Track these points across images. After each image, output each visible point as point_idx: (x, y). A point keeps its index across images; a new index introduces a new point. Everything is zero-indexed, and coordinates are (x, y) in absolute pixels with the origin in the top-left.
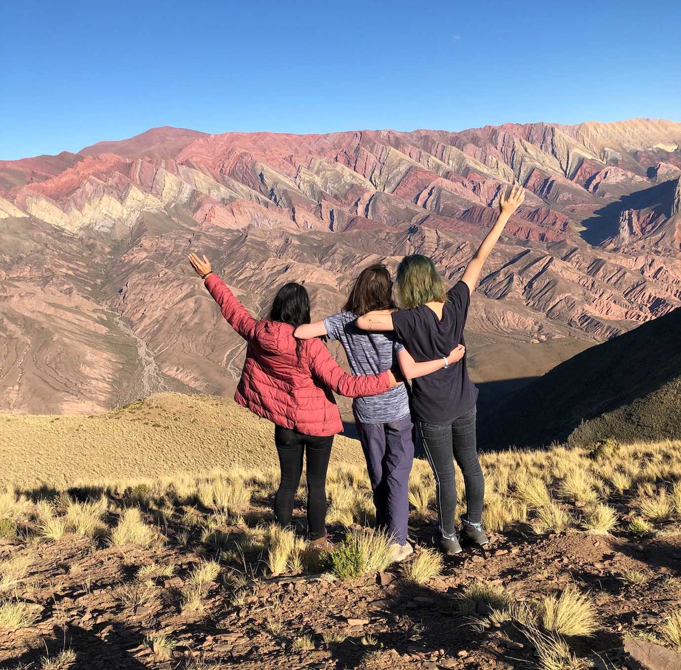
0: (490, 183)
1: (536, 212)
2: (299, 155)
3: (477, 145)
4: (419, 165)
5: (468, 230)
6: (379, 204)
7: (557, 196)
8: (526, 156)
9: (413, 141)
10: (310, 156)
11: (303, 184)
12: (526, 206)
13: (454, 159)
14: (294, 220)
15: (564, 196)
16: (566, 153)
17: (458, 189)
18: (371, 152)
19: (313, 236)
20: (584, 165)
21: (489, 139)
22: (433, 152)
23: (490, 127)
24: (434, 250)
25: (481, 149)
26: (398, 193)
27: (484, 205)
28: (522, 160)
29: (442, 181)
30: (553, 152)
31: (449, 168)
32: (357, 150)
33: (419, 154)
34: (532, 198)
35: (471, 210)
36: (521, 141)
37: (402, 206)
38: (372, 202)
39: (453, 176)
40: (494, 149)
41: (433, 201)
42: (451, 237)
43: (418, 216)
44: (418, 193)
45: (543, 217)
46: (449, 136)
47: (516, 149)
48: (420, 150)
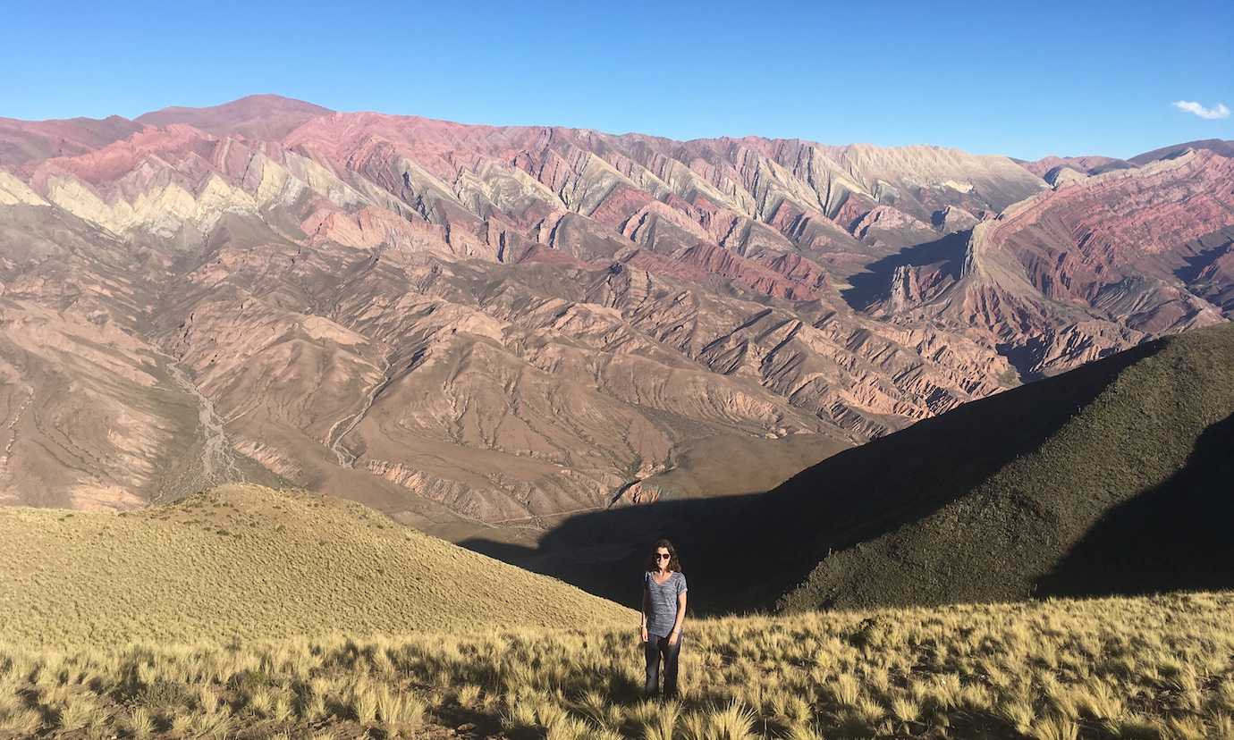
0: (723, 213)
1: (783, 258)
2: (463, 152)
3: (709, 161)
5: (691, 275)
6: (569, 229)
7: (812, 238)
8: (773, 182)
10: (477, 156)
11: (465, 192)
12: (770, 249)
14: (448, 241)
15: (822, 240)
16: (826, 182)
18: (564, 157)
19: (472, 267)
20: (850, 201)
21: (726, 154)
22: (649, 165)
23: (728, 139)
24: (641, 299)
25: (714, 167)
26: (598, 216)
27: (714, 243)
28: (768, 187)
29: (658, 207)
30: (810, 180)
31: (670, 189)
32: (544, 153)
33: (629, 167)
34: (780, 239)
35: (695, 249)
36: (767, 161)
37: (602, 236)
38: (560, 225)
39: (674, 200)
41: (645, 231)
42: (667, 284)
43: (624, 249)
44: (624, 218)
45: (792, 266)
46: (672, 145)
47: (760, 171)
48: (631, 160)
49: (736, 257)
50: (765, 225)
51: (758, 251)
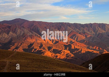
0: (89, 36)
1: (99, 43)
4: (74, 31)
8: (98, 30)
9: (73, 25)
13: (82, 30)
14: (45, 41)
16: (108, 30)
17: (82, 37)
18: (64, 27)
19: (48, 45)
22: (77, 28)
25: (88, 28)
29: (79, 35)
30: (105, 30)
33: (74, 28)
34: (99, 40)
36: (97, 27)
40: (91, 28)
41: (76, 39)
44: (73, 37)
46: (81, 25)
50: (97, 37)
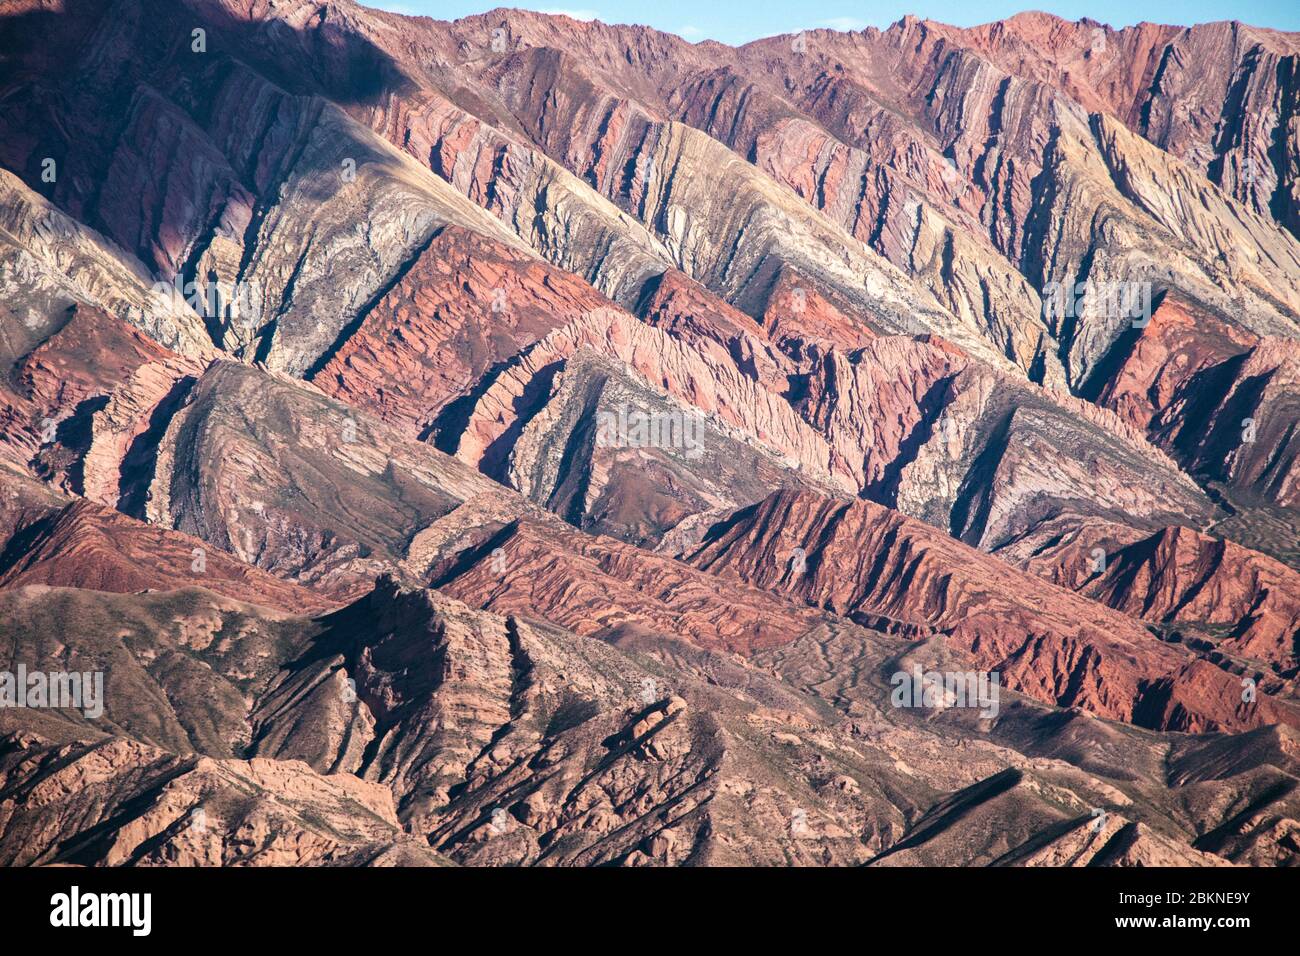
0: (894, 358)
3: (839, 129)
4: (490, 222)
5: (732, 629)
6: (221, 433)
9: (460, 77)
12: (1094, 511)
13: (697, 200)
17: (707, 385)
18: (203, 119)
21: (912, 101)
22: (580, 151)
23: (923, 29)
24: (486, 735)
25: (860, 157)
26: (349, 376)
27: (849, 486)
28: (1097, 237)
31: (655, 253)
33: (489, 155)
34: (1138, 465)
35: (764, 512)
36: (1095, 122)
37: (363, 461)
38: (178, 419)
39: (681, 305)
41: (550, 440)
42: (597, 669)
43: (453, 520)
45: (1184, 582)
46: (684, 60)
47: (1064, 170)
48: (503, 133)
49: (935, 546)
50: (1074, 405)
51: (1043, 512)
